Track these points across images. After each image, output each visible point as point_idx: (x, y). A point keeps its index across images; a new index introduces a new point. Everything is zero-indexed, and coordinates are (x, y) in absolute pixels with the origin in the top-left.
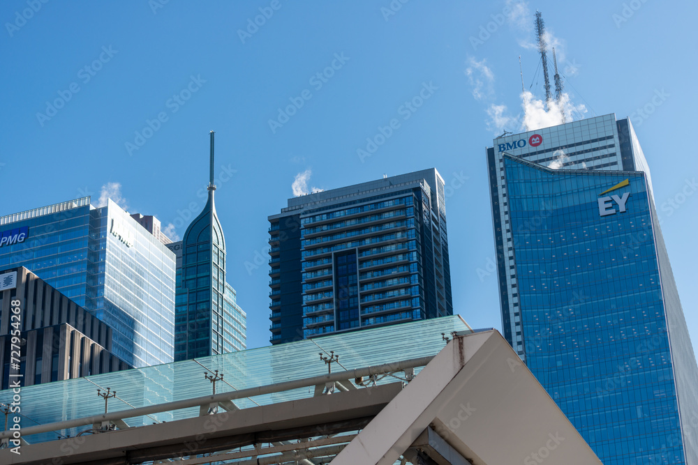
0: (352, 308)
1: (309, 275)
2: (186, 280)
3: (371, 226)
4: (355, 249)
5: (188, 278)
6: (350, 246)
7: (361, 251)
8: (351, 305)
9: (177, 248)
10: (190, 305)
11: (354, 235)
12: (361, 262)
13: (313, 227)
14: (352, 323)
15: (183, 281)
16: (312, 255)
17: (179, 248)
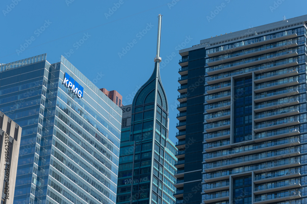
0: (246, 125)
1: (211, 97)
2: (134, 135)
3: (267, 54)
4: (252, 73)
5: (135, 132)
6: (247, 71)
7: (257, 75)
8: (246, 122)
9: (128, 109)
10: (135, 154)
11: (252, 62)
12: (257, 84)
13: (217, 56)
14: (246, 138)
15: (131, 135)
16: (214, 80)
17: (130, 110)
